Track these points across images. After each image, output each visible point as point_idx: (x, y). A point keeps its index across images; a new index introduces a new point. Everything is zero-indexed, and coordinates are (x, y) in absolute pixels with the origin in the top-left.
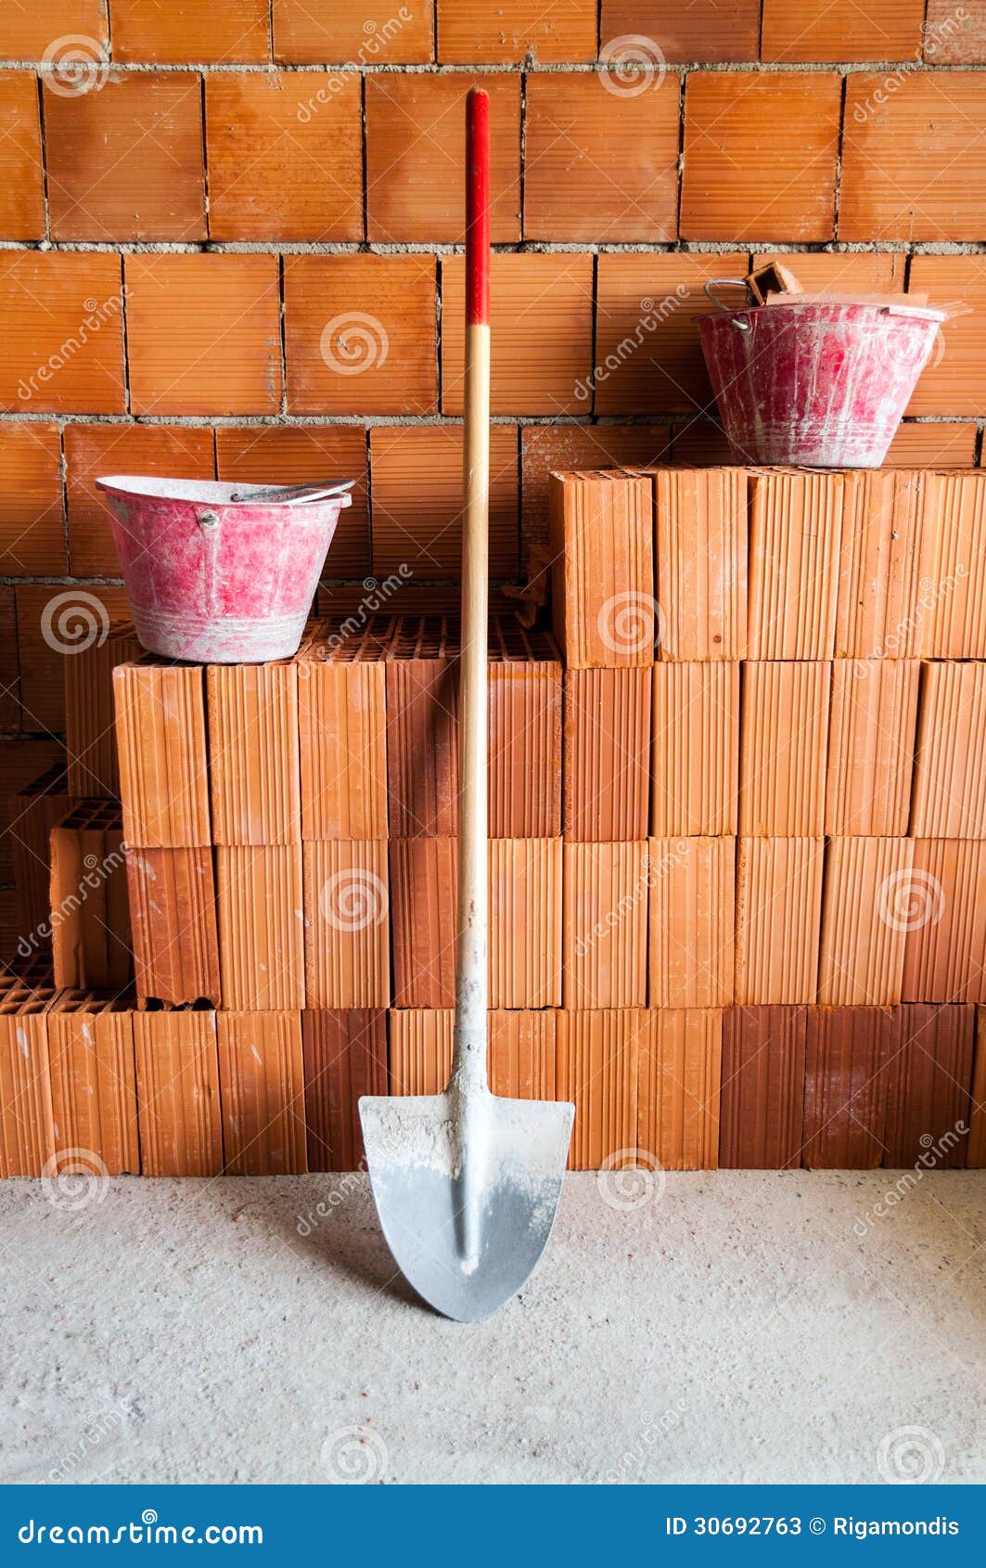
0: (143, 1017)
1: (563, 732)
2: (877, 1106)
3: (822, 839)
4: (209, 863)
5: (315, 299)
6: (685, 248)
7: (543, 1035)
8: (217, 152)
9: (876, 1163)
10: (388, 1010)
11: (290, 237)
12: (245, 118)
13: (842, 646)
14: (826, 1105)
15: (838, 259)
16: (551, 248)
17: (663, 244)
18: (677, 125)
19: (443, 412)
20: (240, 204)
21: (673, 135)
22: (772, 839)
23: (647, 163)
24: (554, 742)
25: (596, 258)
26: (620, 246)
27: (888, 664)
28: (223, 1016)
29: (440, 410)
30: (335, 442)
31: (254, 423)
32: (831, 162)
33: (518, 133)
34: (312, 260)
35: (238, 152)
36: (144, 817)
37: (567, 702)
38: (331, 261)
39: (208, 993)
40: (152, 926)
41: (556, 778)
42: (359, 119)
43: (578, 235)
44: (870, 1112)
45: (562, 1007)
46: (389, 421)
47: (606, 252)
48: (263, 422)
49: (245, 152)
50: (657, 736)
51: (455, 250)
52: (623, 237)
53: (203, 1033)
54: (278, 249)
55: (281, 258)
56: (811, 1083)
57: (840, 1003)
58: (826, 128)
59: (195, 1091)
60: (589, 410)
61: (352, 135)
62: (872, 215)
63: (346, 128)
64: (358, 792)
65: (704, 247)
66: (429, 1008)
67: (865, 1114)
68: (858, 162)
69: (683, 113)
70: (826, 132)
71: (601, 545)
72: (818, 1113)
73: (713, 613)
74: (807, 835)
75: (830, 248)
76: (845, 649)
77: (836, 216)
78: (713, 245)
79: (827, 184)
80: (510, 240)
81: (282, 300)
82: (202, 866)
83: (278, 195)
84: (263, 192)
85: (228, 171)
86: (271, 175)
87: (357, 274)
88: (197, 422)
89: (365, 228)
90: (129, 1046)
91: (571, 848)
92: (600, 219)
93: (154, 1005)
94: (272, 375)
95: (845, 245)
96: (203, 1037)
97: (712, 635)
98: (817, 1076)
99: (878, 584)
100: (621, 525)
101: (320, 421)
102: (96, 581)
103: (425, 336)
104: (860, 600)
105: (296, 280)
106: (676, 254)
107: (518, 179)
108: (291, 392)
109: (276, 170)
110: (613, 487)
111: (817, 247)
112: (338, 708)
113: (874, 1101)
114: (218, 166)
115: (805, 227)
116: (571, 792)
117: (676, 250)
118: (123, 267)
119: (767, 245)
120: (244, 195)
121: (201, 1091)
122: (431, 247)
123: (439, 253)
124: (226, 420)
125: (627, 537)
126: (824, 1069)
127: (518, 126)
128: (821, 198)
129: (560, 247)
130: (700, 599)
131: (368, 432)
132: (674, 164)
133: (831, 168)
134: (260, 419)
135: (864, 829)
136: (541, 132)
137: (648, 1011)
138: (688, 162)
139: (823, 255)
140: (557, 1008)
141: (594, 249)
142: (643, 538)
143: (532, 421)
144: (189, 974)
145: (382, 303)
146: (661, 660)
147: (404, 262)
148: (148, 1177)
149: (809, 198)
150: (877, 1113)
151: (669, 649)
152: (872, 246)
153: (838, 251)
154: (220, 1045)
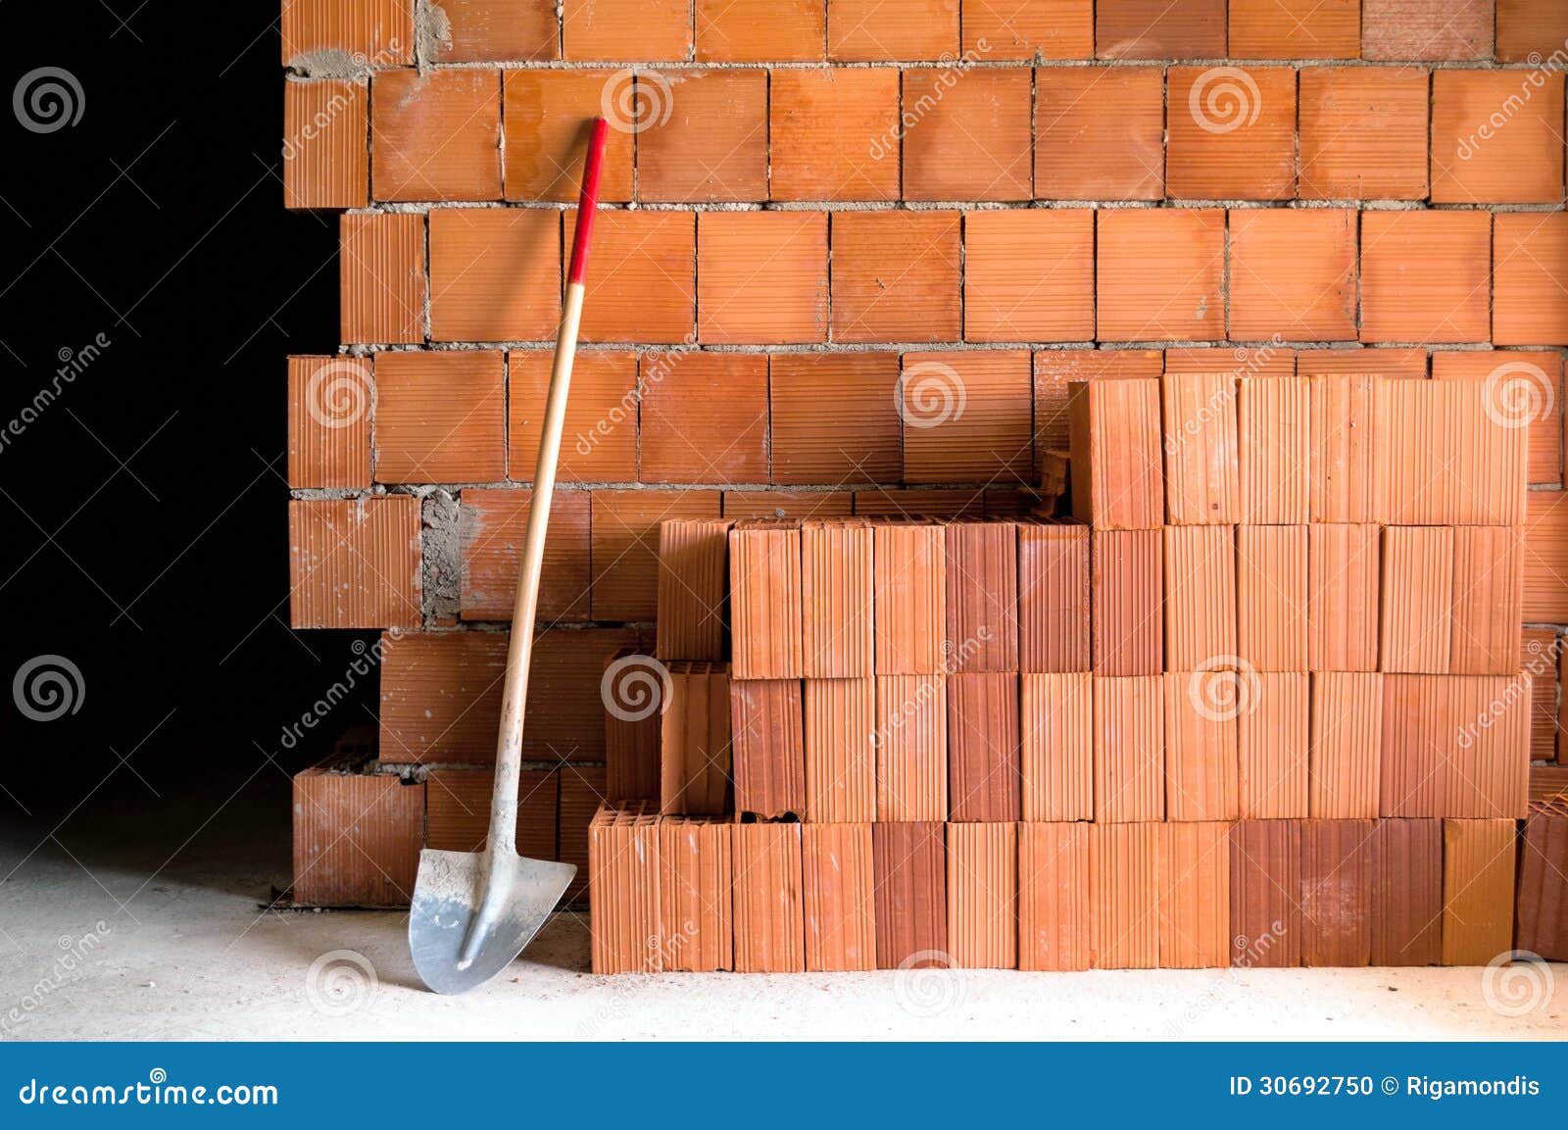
0: (739, 828)
1: (1091, 584)
2: (1363, 909)
3: (1307, 674)
4: (798, 695)
5: (857, 247)
6: (1170, 205)
7: (1078, 843)
8: (779, 131)
9: (1366, 961)
10: (945, 823)
11: (839, 199)
12: (803, 104)
13: (1316, 514)
14: (1320, 908)
15: (1300, 213)
16: (1058, 205)
17: (1153, 202)
18: (1161, 107)
19: (966, 339)
20: (797, 171)
21: (1158, 115)
22: (1265, 674)
23: (1138, 138)
24: (1083, 592)
25: (1095, 213)
26: (1116, 203)
27: (1353, 527)
28: (807, 828)
29: (963, 338)
30: (873, 366)
31: (804, 351)
32: (1290, 136)
33: (1029, 113)
34: (857, 216)
35: (796, 130)
36: (749, 655)
37: (1094, 558)
38: (872, 216)
39: (795, 807)
40: (750, 748)
41: (1085, 624)
42: (897, 104)
43: (1080, 194)
44: (1358, 914)
45: (1092, 822)
46: (919, 347)
47: (1104, 208)
48: (812, 350)
49: (803, 131)
50: (1168, 598)
51: (977, 207)
52: (1118, 195)
53: (790, 842)
54: (826, 207)
55: (830, 214)
56: (1306, 888)
57: (1329, 816)
58: (1285, 110)
59: (782, 893)
60: (1093, 337)
61: (891, 116)
62: (1327, 178)
63: (887, 111)
64: (923, 633)
65: (1187, 203)
66: (981, 822)
67: (1353, 916)
68: (1314, 136)
69: (1166, 98)
70: (1285, 113)
71: (1119, 431)
72: (1314, 915)
73: (1211, 485)
74: (1295, 671)
75: (1293, 204)
76: (1318, 515)
77: (1297, 179)
78: (1195, 202)
79: (1288, 154)
80: (1024, 199)
81: (830, 248)
82: (793, 697)
83: (829, 164)
84: (815, 162)
85: (788, 145)
86: (824, 148)
87: (892, 227)
88: (755, 349)
89: (901, 190)
90: (727, 854)
91: (1099, 681)
92: (1099, 181)
93: (749, 818)
94: (821, 310)
95: (1305, 202)
96: (790, 846)
97: (1211, 503)
98: (1311, 882)
99: (1341, 463)
100: (1135, 414)
101: (859, 347)
102: (661, 486)
103: (950, 277)
104: (1328, 475)
105: (843, 232)
106: (1162, 211)
107: (1029, 148)
108: (836, 323)
109: (827, 144)
110: (1128, 385)
111: (1283, 204)
112: (907, 564)
113: (1360, 904)
114: (779, 141)
115: (1271, 188)
116: (1098, 635)
117: (1164, 205)
118: (696, 223)
119: (1239, 202)
120: (801, 164)
121: (787, 895)
122: (956, 205)
123: (963, 209)
124: (779, 348)
125: (1140, 424)
126: (1317, 876)
127: (1029, 108)
128: (1284, 164)
129: (1065, 204)
130: (1200, 474)
131: (901, 357)
132: (1160, 138)
133: (1289, 141)
134: (809, 347)
135: (1342, 666)
136: (1050, 113)
137: (1167, 824)
138: (1172, 136)
139: (1286, 210)
140: (1089, 822)
141: (1094, 205)
142: (1152, 425)
143: (1043, 346)
144: (781, 789)
145: (914, 249)
146: (1170, 524)
147: (935, 217)
148: (740, 972)
149: (1273, 165)
150: (1363, 914)
151: (1176, 515)
152: (1328, 202)
153: (1300, 207)
154: (804, 853)
